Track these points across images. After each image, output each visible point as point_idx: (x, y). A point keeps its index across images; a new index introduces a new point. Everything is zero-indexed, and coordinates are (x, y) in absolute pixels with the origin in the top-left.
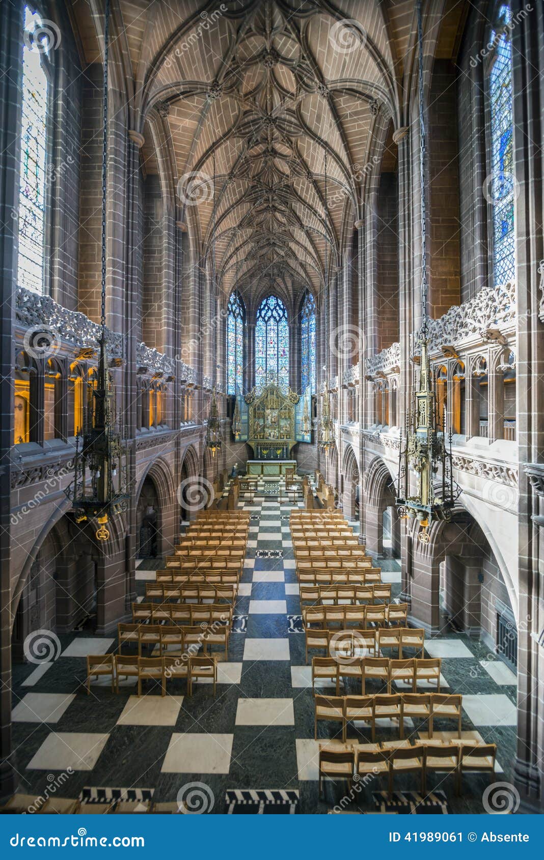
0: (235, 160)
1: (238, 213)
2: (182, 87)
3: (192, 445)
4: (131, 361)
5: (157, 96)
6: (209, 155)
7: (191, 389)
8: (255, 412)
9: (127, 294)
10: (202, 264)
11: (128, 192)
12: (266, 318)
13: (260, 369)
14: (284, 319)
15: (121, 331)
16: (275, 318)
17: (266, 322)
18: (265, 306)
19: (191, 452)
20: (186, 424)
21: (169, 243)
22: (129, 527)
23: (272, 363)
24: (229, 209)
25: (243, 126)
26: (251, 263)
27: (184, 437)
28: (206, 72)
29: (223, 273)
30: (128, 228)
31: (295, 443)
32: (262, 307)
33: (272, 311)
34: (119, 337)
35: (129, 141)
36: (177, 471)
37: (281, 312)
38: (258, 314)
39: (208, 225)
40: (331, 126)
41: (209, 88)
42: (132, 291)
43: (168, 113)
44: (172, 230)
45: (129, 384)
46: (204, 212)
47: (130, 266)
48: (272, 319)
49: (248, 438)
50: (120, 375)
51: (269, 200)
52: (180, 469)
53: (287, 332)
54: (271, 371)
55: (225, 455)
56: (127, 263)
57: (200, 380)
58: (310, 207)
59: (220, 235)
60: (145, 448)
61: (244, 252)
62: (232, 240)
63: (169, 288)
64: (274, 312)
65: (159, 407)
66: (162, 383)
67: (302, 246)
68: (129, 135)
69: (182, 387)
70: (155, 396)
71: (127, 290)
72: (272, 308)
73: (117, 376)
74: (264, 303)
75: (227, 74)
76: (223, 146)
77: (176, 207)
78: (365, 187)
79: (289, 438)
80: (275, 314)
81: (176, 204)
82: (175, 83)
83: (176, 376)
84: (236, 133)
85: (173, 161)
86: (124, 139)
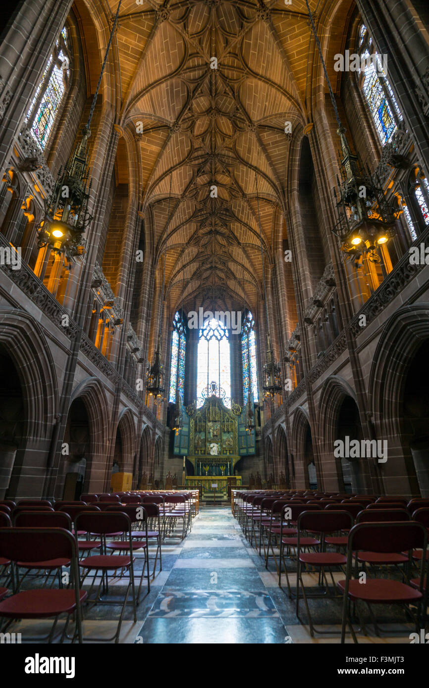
0: (186, 185)
1: (187, 231)
2: (154, 120)
3: (131, 412)
6: (168, 174)
8: (196, 424)
12: (208, 337)
14: (224, 338)
16: (216, 337)
17: (208, 341)
18: (207, 327)
19: (129, 422)
25: (194, 158)
26: (195, 284)
28: (170, 115)
29: (171, 285)
31: (238, 458)
33: (214, 331)
35: (113, 131)
37: (222, 333)
38: (201, 334)
40: (258, 153)
41: (171, 124)
43: (141, 139)
44: (134, 216)
49: (188, 452)
50: (79, 269)
51: (211, 224)
53: (229, 348)
54: (213, 382)
55: (162, 468)
58: (246, 225)
61: (190, 271)
64: (216, 331)
66: (111, 323)
67: (240, 264)
68: (114, 126)
69: (128, 346)
70: (103, 328)
72: (214, 328)
73: (76, 268)
75: (183, 120)
76: (178, 171)
78: (288, 190)
79: (233, 454)
80: (216, 333)
81: (139, 200)
82: (148, 114)
83: (124, 326)
84: (188, 163)
85: (140, 172)
86: (110, 128)
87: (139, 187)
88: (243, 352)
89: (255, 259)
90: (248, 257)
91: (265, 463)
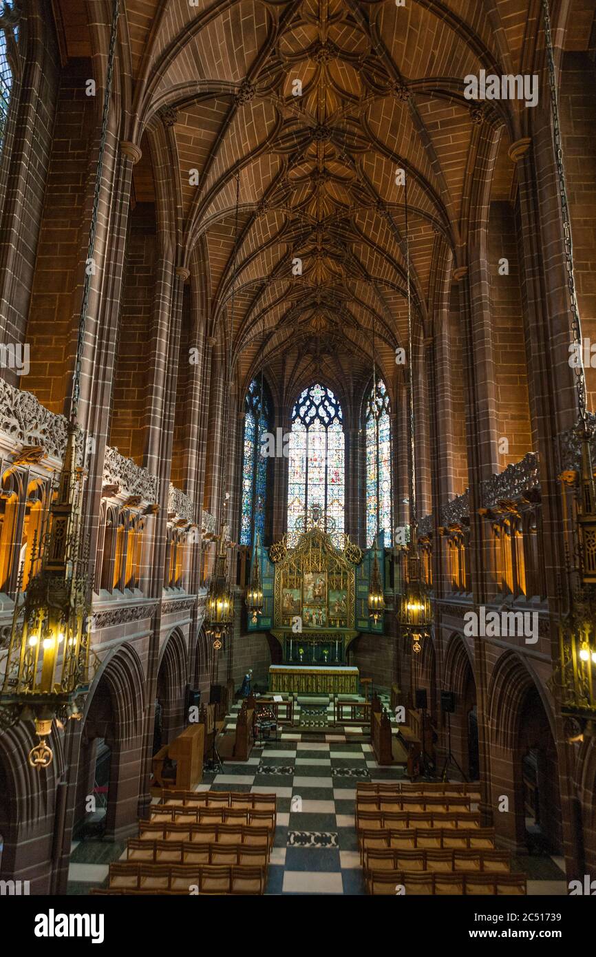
0: (268, 184)
1: (268, 257)
2: (198, 88)
3: (177, 629)
4: (95, 474)
5: (164, 98)
6: (231, 177)
8: (285, 577)
9: (98, 370)
10: (209, 331)
11: (113, 223)
12: (308, 419)
13: (296, 503)
14: (336, 421)
15: (83, 425)
16: (322, 419)
17: (307, 426)
18: (305, 399)
19: (176, 642)
20: (170, 590)
21: (163, 298)
22: (66, 768)
23: (316, 494)
24: (255, 252)
25: (282, 138)
26: (284, 333)
27: (166, 613)
28: (234, 69)
29: (240, 347)
30: (108, 272)
31: (356, 634)
32: (301, 401)
33: (317, 408)
34: (81, 434)
35: (120, 156)
36: (151, 674)
37: (332, 411)
38: (294, 413)
39: (222, 274)
40: (412, 139)
41: (236, 89)
42: (105, 365)
43: (176, 121)
44: (169, 279)
45: (88, 511)
46: (216, 255)
47: (106, 327)
48: (317, 421)
49: (272, 622)
51: (316, 240)
52: (157, 669)
53: (343, 441)
54: (314, 506)
55: (231, 655)
56: (103, 323)
57: (197, 517)
58: (381, 250)
59: (239, 289)
60: (103, 624)
61: (276, 316)
65: (129, 556)
66: (138, 516)
67: (368, 307)
68: (120, 147)
69: (169, 525)
70: (124, 536)
71: (99, 363)
72: (317, 403)
74: (304, 394)
75: (263, 72)
76: (252, 165)
79: (345, 626)
80: (322, 412)
81: (177, 242)
82: (189, 82)
83: (160, 506)
84: (271, 148)
85: (177, 183)
86: (113, 153)
87: (177, 215)
88: (368, 450)
89: (395, 304)
90: (383, 300)
91: (398, 651)
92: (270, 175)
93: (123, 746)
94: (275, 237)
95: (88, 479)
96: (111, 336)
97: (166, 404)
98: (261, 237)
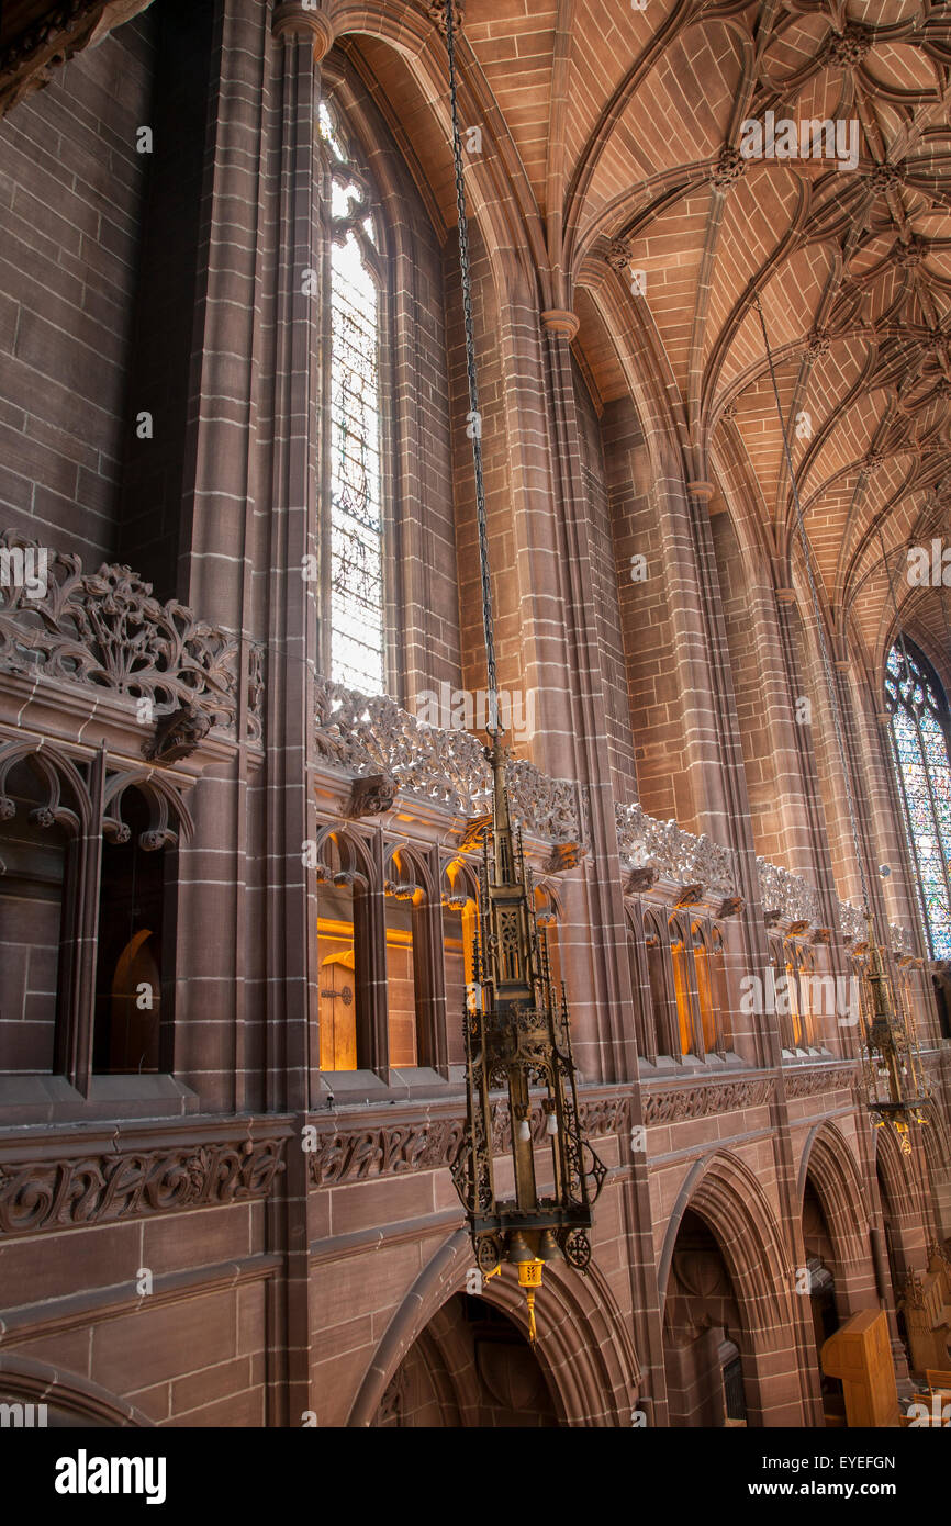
1: (856, 423)
2: (648, 191)
3: (828, 1124)
4: (605, 853)
5: (597, 227)
6: (747, 308)
7: (801, 940)
9: (577, 678)
10: (779, 579)
11: (556, 439)
15: (569, 773)
19: (828, 1148)
20: (800, 1053)
21: (677, 541)
25: (817, 215)
27: (796, 1094)
28: (699, 140)
29: (848, 595)
30: (563, 518)
34: (567, 788)
35: (546, 335)
36: (787, 1208)
39: (779, 476)
41: (712, 168)
42: (588, 667)
43: (630, 257)
44: (681, 507)
45: (605, 918)
46: (760, 447)
47: (577, 605)
52: (798, 1201)
56: (570, 600)
57: (830, 915)
59: (817, 493)
60: (671, 1116)
61: (902, 523)
62: (856, 497)
63: (692, 653)
65: (707, 996)
66: (707, 923)
68: (543, 322)
70: (686, 959)
71: (576, 666)
73: (570, 895)
76: (778, 277)
77: (682, 450)
81: (680, 442)
82: (631, 189)
83: (746, 899)
84: (803, 237)
85: (658, 351)
86: (533, 335)
92: (816, 283)
93: (759, 1343)
94: (858, 384)
95: (595, 863)
96: (587, 617)
97: (721, 719)
98: (831, 394)
